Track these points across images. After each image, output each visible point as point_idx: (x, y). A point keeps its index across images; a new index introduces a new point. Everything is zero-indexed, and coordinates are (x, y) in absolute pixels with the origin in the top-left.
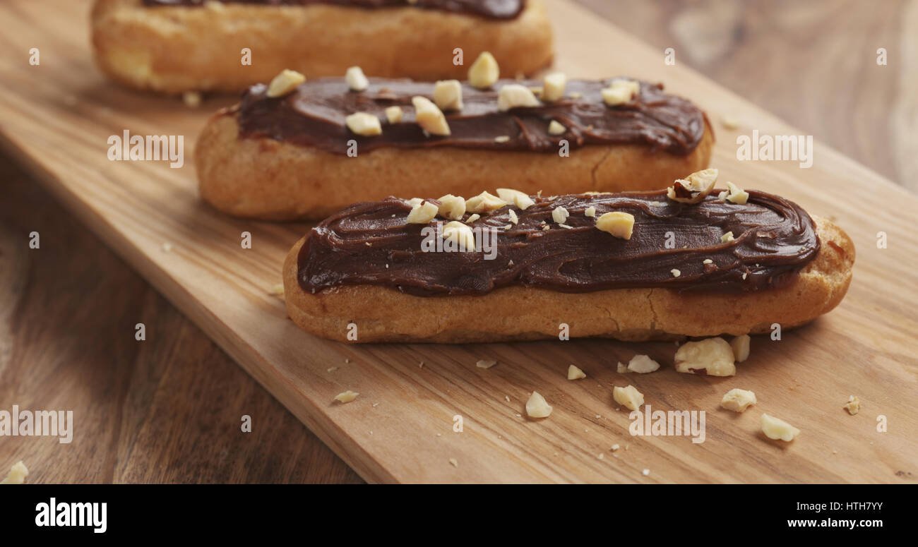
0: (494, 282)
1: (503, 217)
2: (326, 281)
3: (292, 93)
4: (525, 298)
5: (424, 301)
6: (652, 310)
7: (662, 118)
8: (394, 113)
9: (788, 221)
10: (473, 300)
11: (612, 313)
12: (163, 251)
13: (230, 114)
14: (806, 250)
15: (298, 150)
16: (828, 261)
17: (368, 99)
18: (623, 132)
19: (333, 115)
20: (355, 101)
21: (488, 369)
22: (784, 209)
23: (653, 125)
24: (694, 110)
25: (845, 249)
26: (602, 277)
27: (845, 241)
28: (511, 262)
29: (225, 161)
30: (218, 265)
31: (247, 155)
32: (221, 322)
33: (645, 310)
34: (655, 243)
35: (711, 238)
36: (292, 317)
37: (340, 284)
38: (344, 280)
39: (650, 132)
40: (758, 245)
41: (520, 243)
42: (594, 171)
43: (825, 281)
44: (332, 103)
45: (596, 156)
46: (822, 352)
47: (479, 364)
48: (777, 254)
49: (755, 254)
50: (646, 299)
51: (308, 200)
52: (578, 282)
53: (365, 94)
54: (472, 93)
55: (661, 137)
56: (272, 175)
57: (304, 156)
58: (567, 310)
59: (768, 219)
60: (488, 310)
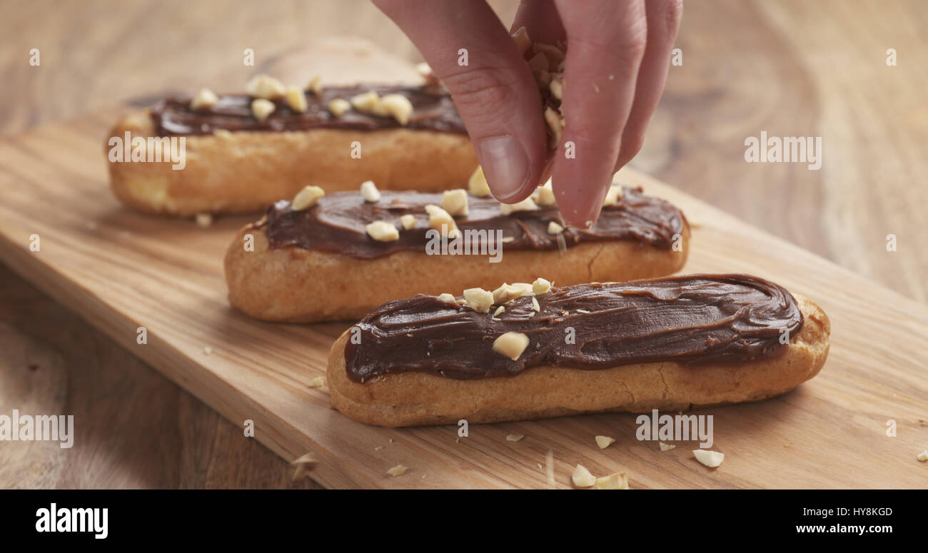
0: (526, 364)
1: (527, 306)
2: (374, 371)
3: (313, 208)
4: (552, 376)
5: (462, 384)
6: (664, 382)
7: (646, 216)
8: (408, 221)
9: (774, 298)
10: (506, 381)
11: (628, 386)
12: (205, 354)
13: (256, 228)
14: (793, 323)
15: (325, 257)
16: (810, 332)
17: (382, 209)
18: (613, 229)
19: (354, 224)
20: (370, 211)
21: (518, 441)
22: (770, 289)
23: (639, 223)
24: (673, 208)
25: (823, 322)
26: (619, 354)
27: (822, 315)
28: (538, 345)
29: (257, 270)
30: (258, 364)
31: (278, 263)
32: (270, 413)
33: (658, 382)
34: (662, 323)
35: (710, 317)
36: (338, 407)
37: (387, 373)
38: (390, 369)
39: (636, 228)
40: (752, 320)
41: (545, 328)
42: (589, 266)
43: (810, 350)
44: (351, 213)
45: (592, 252)
46: (806, 414)
47: (509, 438)
48: (768, 327)
49: (750, 328)
50: (658, 373)
51: (333, 302)
52: (598, 359)
53: (379, 205)
54: (475, 201)
55: (648, 233)
56: (302, 281)
57: (330, 262)
58: (589, 385)
59: (755, 297)
60: (519, 390)
